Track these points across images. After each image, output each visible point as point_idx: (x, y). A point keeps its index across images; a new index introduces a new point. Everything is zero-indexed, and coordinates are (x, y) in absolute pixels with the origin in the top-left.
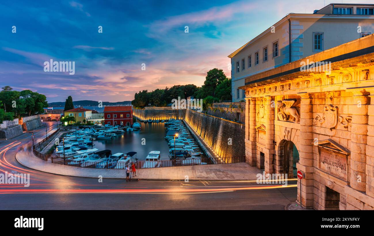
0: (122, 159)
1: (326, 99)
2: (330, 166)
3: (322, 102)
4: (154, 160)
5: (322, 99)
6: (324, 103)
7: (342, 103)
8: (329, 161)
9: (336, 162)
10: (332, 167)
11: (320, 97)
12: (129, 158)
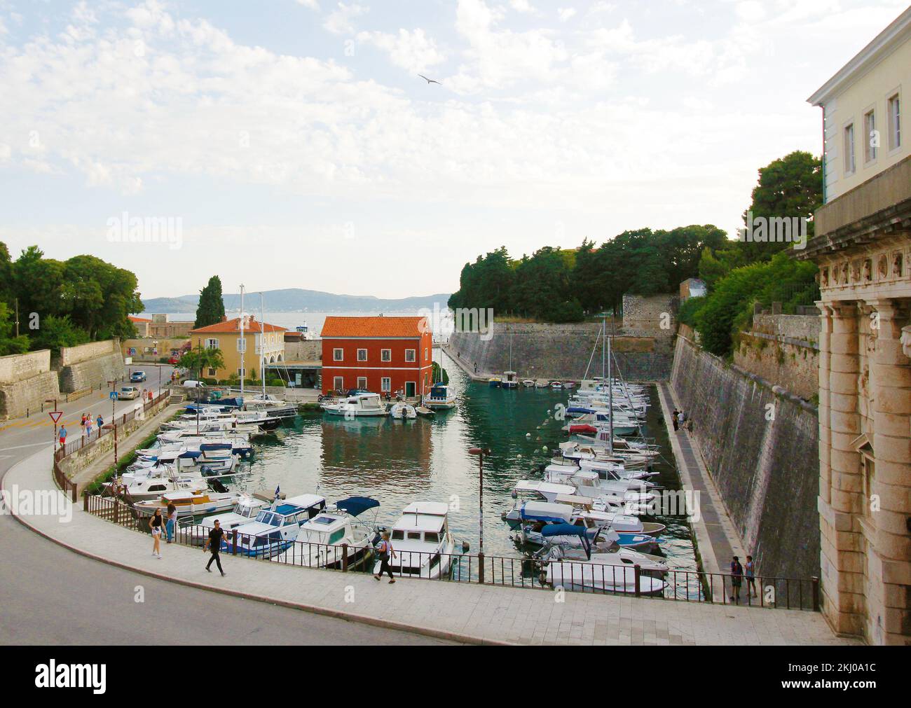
0: (319, 521)
4: (422, 536)
12: (343, 520)
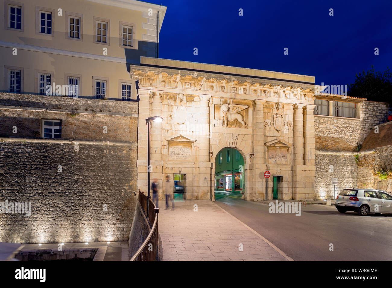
1: (273, 109)
2: (275, 159)
3: (270, 111)
5: (270, 108)
6: (272, 112)
7: (285, 113)
8: (275, 156)
9: (280, 155)
10: (278, 159)
11: (268, 107)
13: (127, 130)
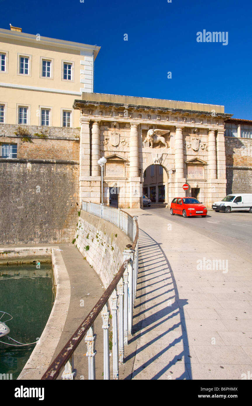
1: (191, 133)
2: (193, 174)
3: (188, 134)
7: (200, 136)
9: (197, 171)
11: (186, 131)
13: (70, 151)
